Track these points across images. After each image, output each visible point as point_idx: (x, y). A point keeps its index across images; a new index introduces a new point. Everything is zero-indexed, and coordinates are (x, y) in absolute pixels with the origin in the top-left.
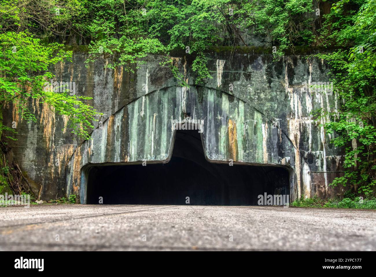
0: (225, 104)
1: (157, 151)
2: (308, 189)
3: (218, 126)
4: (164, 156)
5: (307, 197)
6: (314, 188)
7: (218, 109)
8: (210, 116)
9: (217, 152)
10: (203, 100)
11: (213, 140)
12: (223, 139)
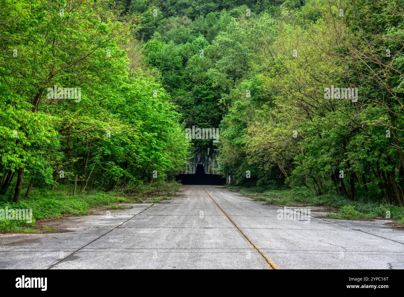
0: (210, 159)
1: (192, 171)
2: (230, 181)
3: (208, 165)
4: (194, 173)
5: (229, 183)
6: (231, 181)
7: (208, 160)
8: (206, 163)
9: (208, 172)
10: (204, 158)
11: (207, 168)
12: (209, 168)
